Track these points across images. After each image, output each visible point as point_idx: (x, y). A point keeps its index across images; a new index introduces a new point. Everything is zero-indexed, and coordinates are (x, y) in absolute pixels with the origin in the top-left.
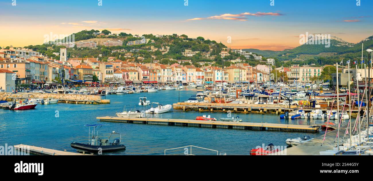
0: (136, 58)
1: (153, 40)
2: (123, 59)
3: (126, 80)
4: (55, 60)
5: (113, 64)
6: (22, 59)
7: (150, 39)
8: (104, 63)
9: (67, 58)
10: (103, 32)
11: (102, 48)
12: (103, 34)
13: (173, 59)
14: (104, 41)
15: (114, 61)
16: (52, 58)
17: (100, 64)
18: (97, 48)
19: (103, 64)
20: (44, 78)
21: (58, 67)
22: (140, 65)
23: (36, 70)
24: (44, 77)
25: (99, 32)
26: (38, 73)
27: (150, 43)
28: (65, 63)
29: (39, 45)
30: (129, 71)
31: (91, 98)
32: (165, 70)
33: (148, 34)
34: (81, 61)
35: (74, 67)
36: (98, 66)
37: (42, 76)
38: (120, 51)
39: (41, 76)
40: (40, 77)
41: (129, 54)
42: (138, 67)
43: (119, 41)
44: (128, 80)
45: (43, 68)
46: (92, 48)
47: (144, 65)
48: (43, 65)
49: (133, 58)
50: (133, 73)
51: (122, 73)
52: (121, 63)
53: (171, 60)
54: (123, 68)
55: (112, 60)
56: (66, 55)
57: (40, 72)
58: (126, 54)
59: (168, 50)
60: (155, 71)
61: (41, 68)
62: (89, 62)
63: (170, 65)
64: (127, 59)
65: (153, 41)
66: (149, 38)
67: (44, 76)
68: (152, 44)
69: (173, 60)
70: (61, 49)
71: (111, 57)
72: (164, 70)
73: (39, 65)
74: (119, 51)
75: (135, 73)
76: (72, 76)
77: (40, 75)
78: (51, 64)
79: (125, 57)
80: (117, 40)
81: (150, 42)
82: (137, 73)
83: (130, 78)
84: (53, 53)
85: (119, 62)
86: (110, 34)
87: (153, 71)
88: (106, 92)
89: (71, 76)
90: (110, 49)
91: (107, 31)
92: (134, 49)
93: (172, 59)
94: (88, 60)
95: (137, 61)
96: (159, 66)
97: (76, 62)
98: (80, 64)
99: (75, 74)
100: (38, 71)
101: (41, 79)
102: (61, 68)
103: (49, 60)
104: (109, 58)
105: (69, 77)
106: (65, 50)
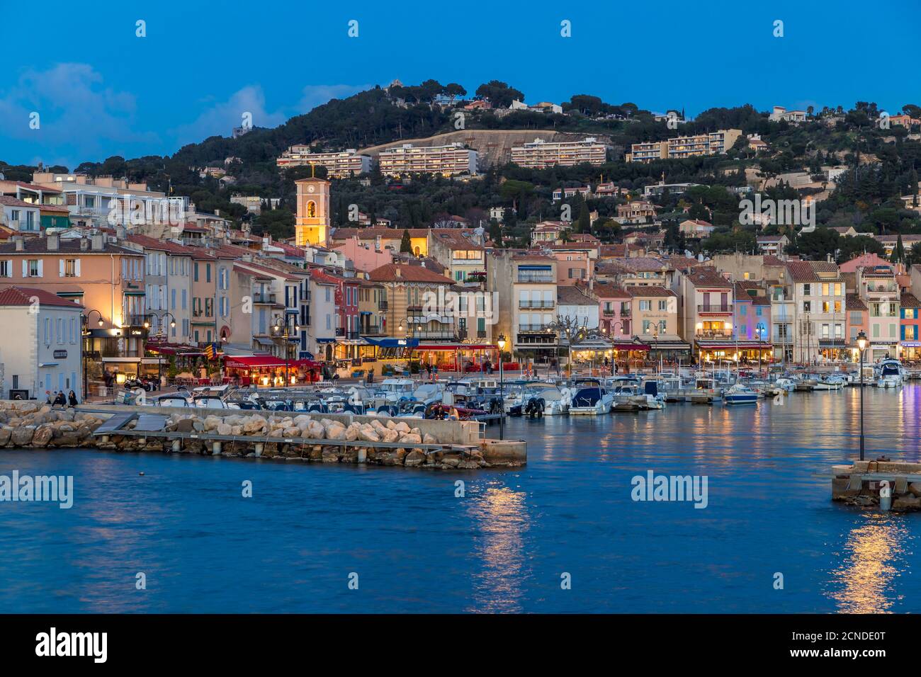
0: (673, 227)
1: (757, 137)
2: (610, 235)
3: (619, 335)
4: (265, 240)
5: (555, 259)
6: (105, 234)
7: (740, 132)
8: (511, 254)
9: (327, 229)
10: (483, 92)
11: (503, 180)
12: (484, 105)
13: (857, 231)
14: (517, 144)
15: (559, 243)
16: (246, 227)
17: (493, 262)
18: (480, 177)
19: (506, 260)
20: (211, 329)
21: (282, 275)
22: (691, 262)
23: (174, 291)
24: (213, 325)
25: (464, 93)
26: (184, 306)
27: (740, 152)
28: (318, 255)
29: (157, 157)
30: (633, 292)
31: (433, 432)
32: (812, 285)
33: (730, 107)
34: (397, 244)
35: (360, 276)
36: (482, 269)
37: (203, 319)
38: (593, 190)
39: (197, 320)
40: (194, 325)
41: (636, 206)
42: (677, 273)
43: (589, 140)
44: (628, 337)
45: (209, 280)
46: (457, 179)
47: (709, 262)
48: (209, 267)
49: (656, 229)
50: (655, 301)
51: (599, 304)
52: (594, 253)
53: (849, 237)
54: (601, 278)
55: (556, 235)
56: (322, 213)
57: (194, 299)
58: (620, 208)
59: (831, 186)
60: (761, 293)
61: (196, 279)
62: (437, 248)
63: (839, 262)
64: (629, 232)
65: (756, 142)
66: (737, 128)
67: (210, 320)
68: (752, 153)
69: (857, 234)
70: (299, 185)
71: (548, 223)
72: (807, 288)
73: (187, 264)
74: (586, 192)
75: (662, 305)
76: (352, 319)
77: (195, 314)
78: (247, 258)
79: (621, 220)
80: (578, 138)
81: (741, 142)
82: (672, 302)
83: (637, 329)
84: (233, 200)
85: (585, 248)
86: (517, 105)
87: (752, 294)
88: (548, 403)
89: (344, 320)
90: (546, 183)
91: (502, 85)
92: (662, 184)
93: (852, 232)
94: (434, 238)
95: (677, 242)
96: (785, 269)
97: (372, 249)
98: (390, 261)
99: (363, 306)
100: (184, 292)
101: (197, 333)
102: (296, 280)
103: (233, 237)
104: (539, 226)
105: (336, 322)
106: (317, 191)
